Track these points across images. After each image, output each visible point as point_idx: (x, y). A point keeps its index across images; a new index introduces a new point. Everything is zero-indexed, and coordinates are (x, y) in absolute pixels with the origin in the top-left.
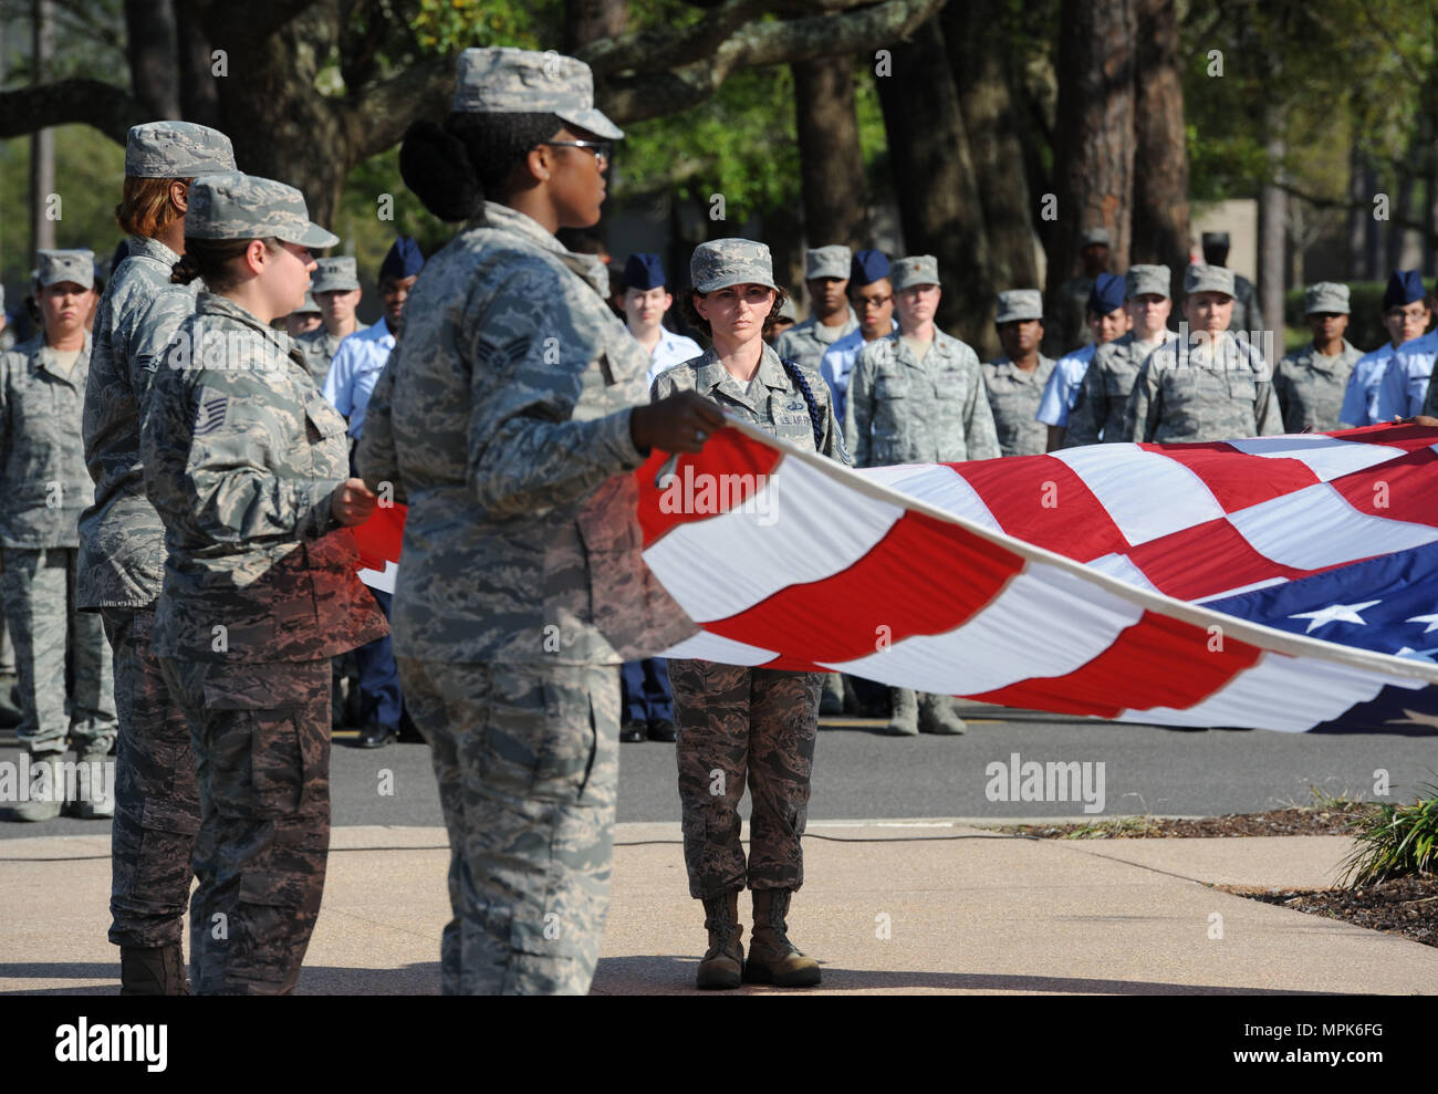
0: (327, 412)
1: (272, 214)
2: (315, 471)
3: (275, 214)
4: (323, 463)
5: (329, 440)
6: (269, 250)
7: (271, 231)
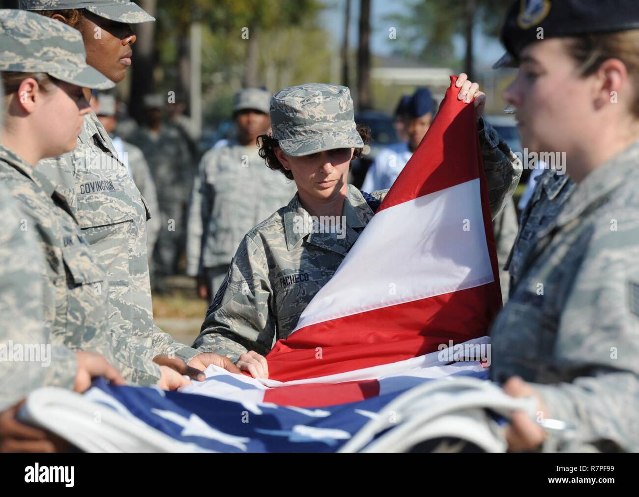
0: (85, 258)
1: (45, 49)
2: (69, 317)
3: (51, 50)
4: (77, 310)
5: (85, 287)
6: (42, 89)
7: (43, 67)
